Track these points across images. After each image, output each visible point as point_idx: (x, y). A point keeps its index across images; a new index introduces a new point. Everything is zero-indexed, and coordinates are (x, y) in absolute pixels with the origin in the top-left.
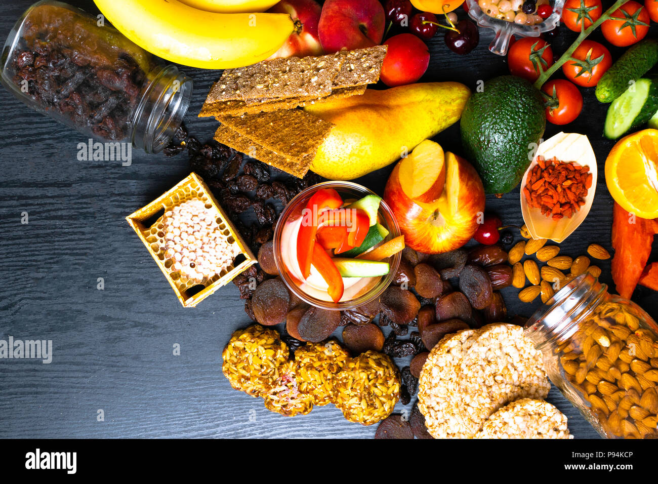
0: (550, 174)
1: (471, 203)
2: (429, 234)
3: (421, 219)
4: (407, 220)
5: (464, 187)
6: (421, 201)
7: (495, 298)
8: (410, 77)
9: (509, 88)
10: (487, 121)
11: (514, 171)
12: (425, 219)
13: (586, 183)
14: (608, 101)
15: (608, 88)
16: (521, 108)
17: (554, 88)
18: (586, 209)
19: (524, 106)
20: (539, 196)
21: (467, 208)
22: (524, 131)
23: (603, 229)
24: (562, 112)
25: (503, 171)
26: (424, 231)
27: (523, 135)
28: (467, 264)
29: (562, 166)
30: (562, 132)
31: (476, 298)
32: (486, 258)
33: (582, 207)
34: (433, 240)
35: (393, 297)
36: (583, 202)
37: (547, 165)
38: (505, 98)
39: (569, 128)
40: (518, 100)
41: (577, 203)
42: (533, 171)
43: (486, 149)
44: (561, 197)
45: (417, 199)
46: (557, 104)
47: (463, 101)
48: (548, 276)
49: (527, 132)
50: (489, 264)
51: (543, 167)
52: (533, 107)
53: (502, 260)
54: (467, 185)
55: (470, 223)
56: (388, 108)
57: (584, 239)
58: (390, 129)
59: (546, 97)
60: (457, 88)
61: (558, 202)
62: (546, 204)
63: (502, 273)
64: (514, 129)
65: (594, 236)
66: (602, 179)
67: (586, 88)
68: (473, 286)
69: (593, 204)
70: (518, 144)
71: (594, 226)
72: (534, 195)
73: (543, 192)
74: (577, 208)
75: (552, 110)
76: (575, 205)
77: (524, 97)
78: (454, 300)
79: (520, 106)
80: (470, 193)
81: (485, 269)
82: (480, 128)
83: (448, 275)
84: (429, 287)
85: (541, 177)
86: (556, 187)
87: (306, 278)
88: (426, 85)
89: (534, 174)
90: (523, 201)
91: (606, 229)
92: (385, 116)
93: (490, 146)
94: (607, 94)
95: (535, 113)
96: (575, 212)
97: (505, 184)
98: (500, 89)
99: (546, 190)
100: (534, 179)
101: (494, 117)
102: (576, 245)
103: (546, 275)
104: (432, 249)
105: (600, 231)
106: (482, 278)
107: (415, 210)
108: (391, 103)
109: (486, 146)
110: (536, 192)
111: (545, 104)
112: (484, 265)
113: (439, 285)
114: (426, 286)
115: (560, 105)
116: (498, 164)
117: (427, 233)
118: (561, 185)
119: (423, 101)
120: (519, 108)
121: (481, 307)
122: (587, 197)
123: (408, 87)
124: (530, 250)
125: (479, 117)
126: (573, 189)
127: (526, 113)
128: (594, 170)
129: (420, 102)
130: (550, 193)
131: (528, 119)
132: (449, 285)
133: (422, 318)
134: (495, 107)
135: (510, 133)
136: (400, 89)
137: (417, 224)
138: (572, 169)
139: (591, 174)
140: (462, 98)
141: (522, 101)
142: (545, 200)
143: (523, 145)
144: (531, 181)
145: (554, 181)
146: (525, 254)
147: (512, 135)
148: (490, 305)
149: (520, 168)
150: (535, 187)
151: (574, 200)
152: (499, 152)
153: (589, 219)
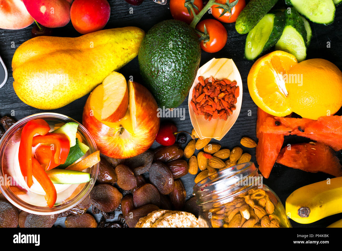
0: (208, 89)
1: (146, 119)
2: (118, 145)
3: (109, 135)
4: (99, 137)
5: (140, 107)
6: (109, 121)
7: (176, 185)
8: (97, 26)
9: (171, 30)
10: (156, 56)
11: (179, 92)
12: (114, 135)
13: (235, 94)
14: (245, 33)
15: (244, 23)
16: (180, 45)
17: (205, 26)
18: (237, 112)
19: (182, 43)
20: (202, 107)
21: (144, 123)
22: (184, 62)
23: (250, 126)
24: (213, 43)
25: (171, 92)
26: (114, 143)
27: (183, 65)
28: (153, 162)
29: (217, 83)
30: (214, 58)
31: (162, 187)
32: (167, 156)
33: (234, 111)
34: (122, 149)
35: (100, 192)
36: (234, 107)
37: (206, 83)
38: (168, 38)
39: (219, 55)
40: (178, 39)
41: (230, 109)
42: (196, 89)
43: (157, 77)
44: (218, 106)
45: (105, 120)
46: (208, 38)
47: (139, 41)
48: (214, 164)
49: (186, 63)
50: (170, 160)
51: (204, 85)
52: (189, 43)
53: (179, 156)
54: (142, 106)
55: (148, 134)
56: (80, 51)
57: (237, 134)
58: (83, 67)
59: (199, 33)
60: (134, 31)
61: (216, 109)
62: (208, 112)
63: (180, 166)
64: (176, 61)
65: (244, 131)
66: (246, 90)
67: (229, 24)
68: (159, 178)
69: (242, 108)
70: (180, 72)
71: (244, 124)
72: (198, 106)
73: (205, 103)
74: (230, 113)
75: (205, 43)
76: (229, 110)
77: (182, 36)
78: (145, 191)
79: (179, 43)
80: (145, 112)
81: (167, 164)
82: (151, 62)
83: (140, 172)
84: (126, 182)
85: (202, 93)
86: (213, 99)
87: (30, 187)
88: (109, 31)
89: (197, 90)
90: (191, 111)
91: (252, 125)
92: (77, 58)
93: (159, 75)
94: (244, 28)
95: (192, 48)
96: (229, 115)
97: (174, 102)
98: (164, 31)
99: (207, 101)
100: (197, 94)
101: (160, 53)
102: (232, 139)
103: (212, 163)
104: (123, 156)
105: (248, 127)
106: (165, 172)
107: (105, 128)
108: (82, 47)
109: (156, 75)
110: (199, 103)
111: (200, 39)
112: (166, 161)
113: (133, 181)
114: (124, 182)
115: (211, 38)
116: (166, 88)
117: (116, 145)
118: (217, 97)
119: (107, 43)
120: (178, 45)
121: (167, 193)
122: (237, 103)
123: (96, 33)
124: (199, 146)
125: (149, 53)
126: (226, 99)
127: (184, 49)
128: (240, 84)
129: (105, 45)
130: (210, 104)
131: (186, 53)
132: (142, 179)
133: (124, 206)
134: (161, 45)
135: (173, 65)
136: (90, 35)
137: (107, 139)
138: (224, 84)
139: (238, 87)
140: (138, 38)
141: (181, 39)
142: (206, 109)
143: (184, 73)
144: (195, 96)
145: (212, 94)
146: (196, 149)
147: (175, 66)
148: (173, 191)
149: (184, 89)
150: (199, 100)
151: (227, 107)
152: (166, 79)
153: (240, 119)
